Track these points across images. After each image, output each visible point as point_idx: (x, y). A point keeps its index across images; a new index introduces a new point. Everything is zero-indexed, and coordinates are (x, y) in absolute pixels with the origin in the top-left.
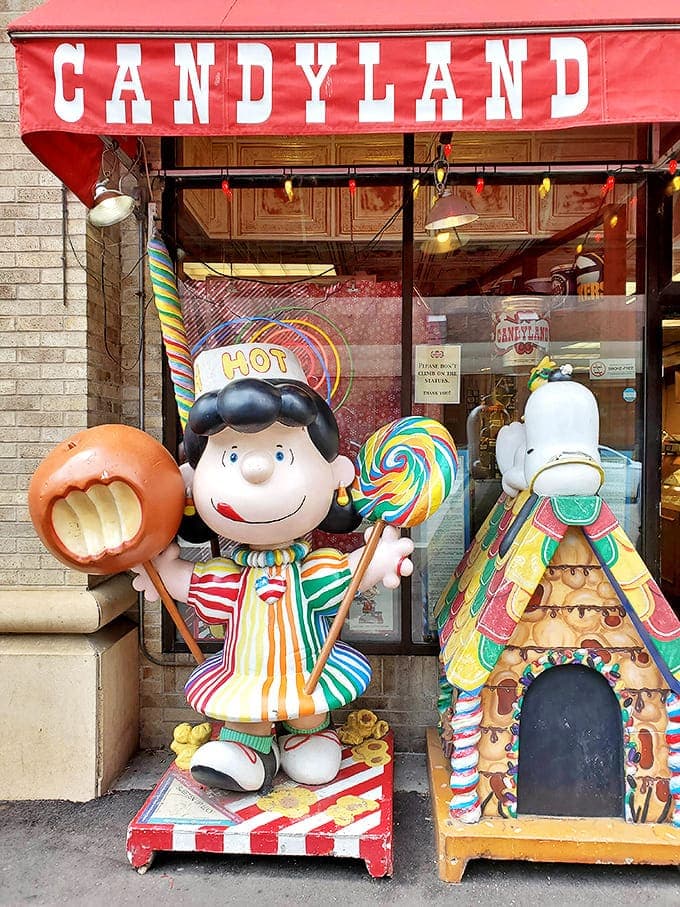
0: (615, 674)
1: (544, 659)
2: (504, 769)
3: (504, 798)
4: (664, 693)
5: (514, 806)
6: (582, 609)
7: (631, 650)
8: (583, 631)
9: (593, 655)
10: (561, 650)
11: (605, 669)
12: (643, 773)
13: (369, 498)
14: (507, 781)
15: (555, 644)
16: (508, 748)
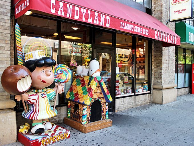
0: (101, 101)
1: (94, 100)
2: (89, 116)
3: (89, 121)
4: (106, 103)
5: (90, 121)
6: (98, 92)
7: (103, 97)
8: (98, 95)
9: (99, 98)
10: (96, 98)
11: (100, 100)
12: (103, 113)
13: (56, 79)
14: (89, 118)
15: (95, 98)
16: (90, 113)
